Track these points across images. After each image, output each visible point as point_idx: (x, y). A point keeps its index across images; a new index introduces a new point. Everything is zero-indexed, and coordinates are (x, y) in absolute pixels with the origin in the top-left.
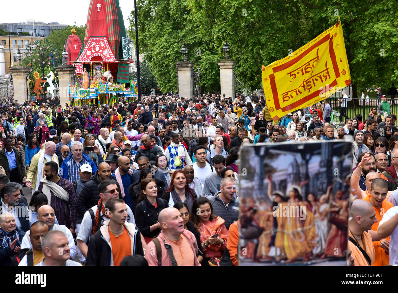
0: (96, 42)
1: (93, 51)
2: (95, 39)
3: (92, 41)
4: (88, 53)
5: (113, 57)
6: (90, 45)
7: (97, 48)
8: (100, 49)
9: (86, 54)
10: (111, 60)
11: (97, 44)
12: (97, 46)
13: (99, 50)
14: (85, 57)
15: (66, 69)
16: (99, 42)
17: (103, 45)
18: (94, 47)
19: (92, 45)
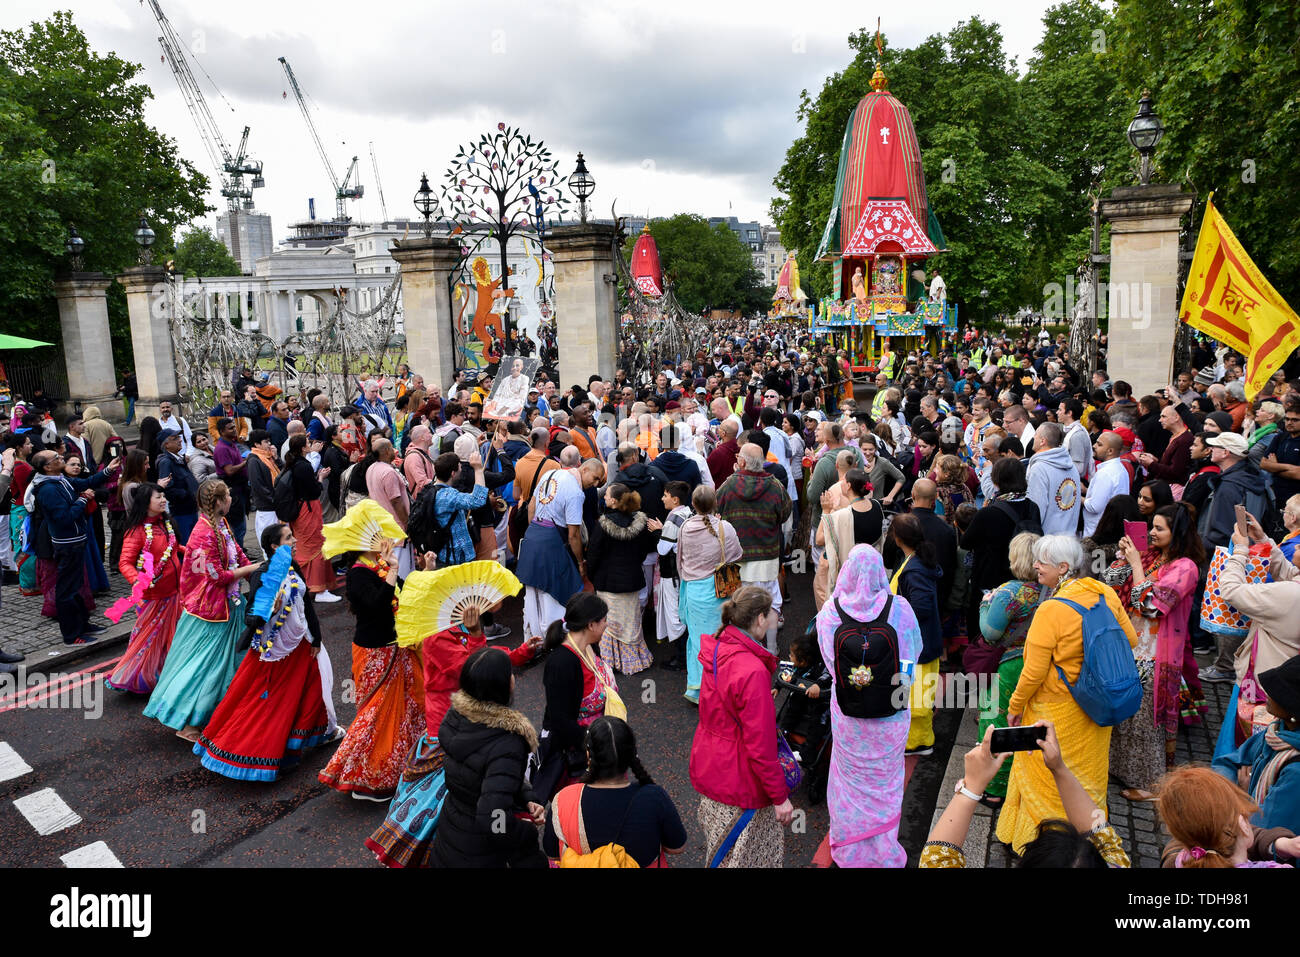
0: (883, 209)
1: (880, 231)
2: (879, 204)
3: (875, 209)
4: (869, 234)
5: (928, 243)
6: (870, 218)
7: (888, 225)
8: (894, 226)
9: (862, 235)
10: (925, 250)
11: (885, 215)
12: (887, 219)
13: (893, 228)
14: (862, 243)
15: (581, 242)
16: (890, 210)
17: (899, 217)
18: (880, 222)
19: (875, 217)
